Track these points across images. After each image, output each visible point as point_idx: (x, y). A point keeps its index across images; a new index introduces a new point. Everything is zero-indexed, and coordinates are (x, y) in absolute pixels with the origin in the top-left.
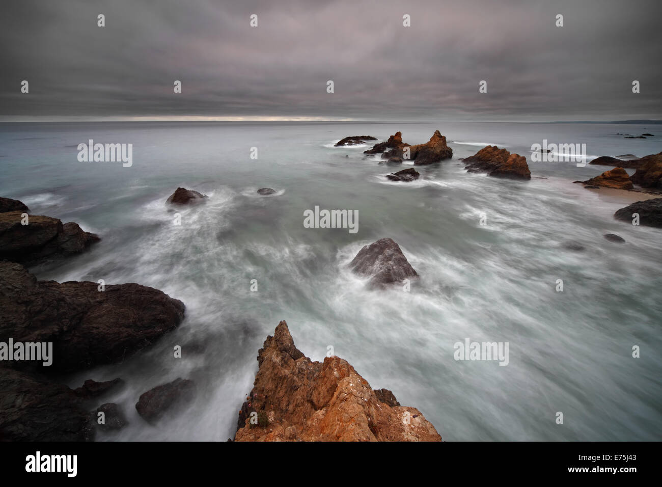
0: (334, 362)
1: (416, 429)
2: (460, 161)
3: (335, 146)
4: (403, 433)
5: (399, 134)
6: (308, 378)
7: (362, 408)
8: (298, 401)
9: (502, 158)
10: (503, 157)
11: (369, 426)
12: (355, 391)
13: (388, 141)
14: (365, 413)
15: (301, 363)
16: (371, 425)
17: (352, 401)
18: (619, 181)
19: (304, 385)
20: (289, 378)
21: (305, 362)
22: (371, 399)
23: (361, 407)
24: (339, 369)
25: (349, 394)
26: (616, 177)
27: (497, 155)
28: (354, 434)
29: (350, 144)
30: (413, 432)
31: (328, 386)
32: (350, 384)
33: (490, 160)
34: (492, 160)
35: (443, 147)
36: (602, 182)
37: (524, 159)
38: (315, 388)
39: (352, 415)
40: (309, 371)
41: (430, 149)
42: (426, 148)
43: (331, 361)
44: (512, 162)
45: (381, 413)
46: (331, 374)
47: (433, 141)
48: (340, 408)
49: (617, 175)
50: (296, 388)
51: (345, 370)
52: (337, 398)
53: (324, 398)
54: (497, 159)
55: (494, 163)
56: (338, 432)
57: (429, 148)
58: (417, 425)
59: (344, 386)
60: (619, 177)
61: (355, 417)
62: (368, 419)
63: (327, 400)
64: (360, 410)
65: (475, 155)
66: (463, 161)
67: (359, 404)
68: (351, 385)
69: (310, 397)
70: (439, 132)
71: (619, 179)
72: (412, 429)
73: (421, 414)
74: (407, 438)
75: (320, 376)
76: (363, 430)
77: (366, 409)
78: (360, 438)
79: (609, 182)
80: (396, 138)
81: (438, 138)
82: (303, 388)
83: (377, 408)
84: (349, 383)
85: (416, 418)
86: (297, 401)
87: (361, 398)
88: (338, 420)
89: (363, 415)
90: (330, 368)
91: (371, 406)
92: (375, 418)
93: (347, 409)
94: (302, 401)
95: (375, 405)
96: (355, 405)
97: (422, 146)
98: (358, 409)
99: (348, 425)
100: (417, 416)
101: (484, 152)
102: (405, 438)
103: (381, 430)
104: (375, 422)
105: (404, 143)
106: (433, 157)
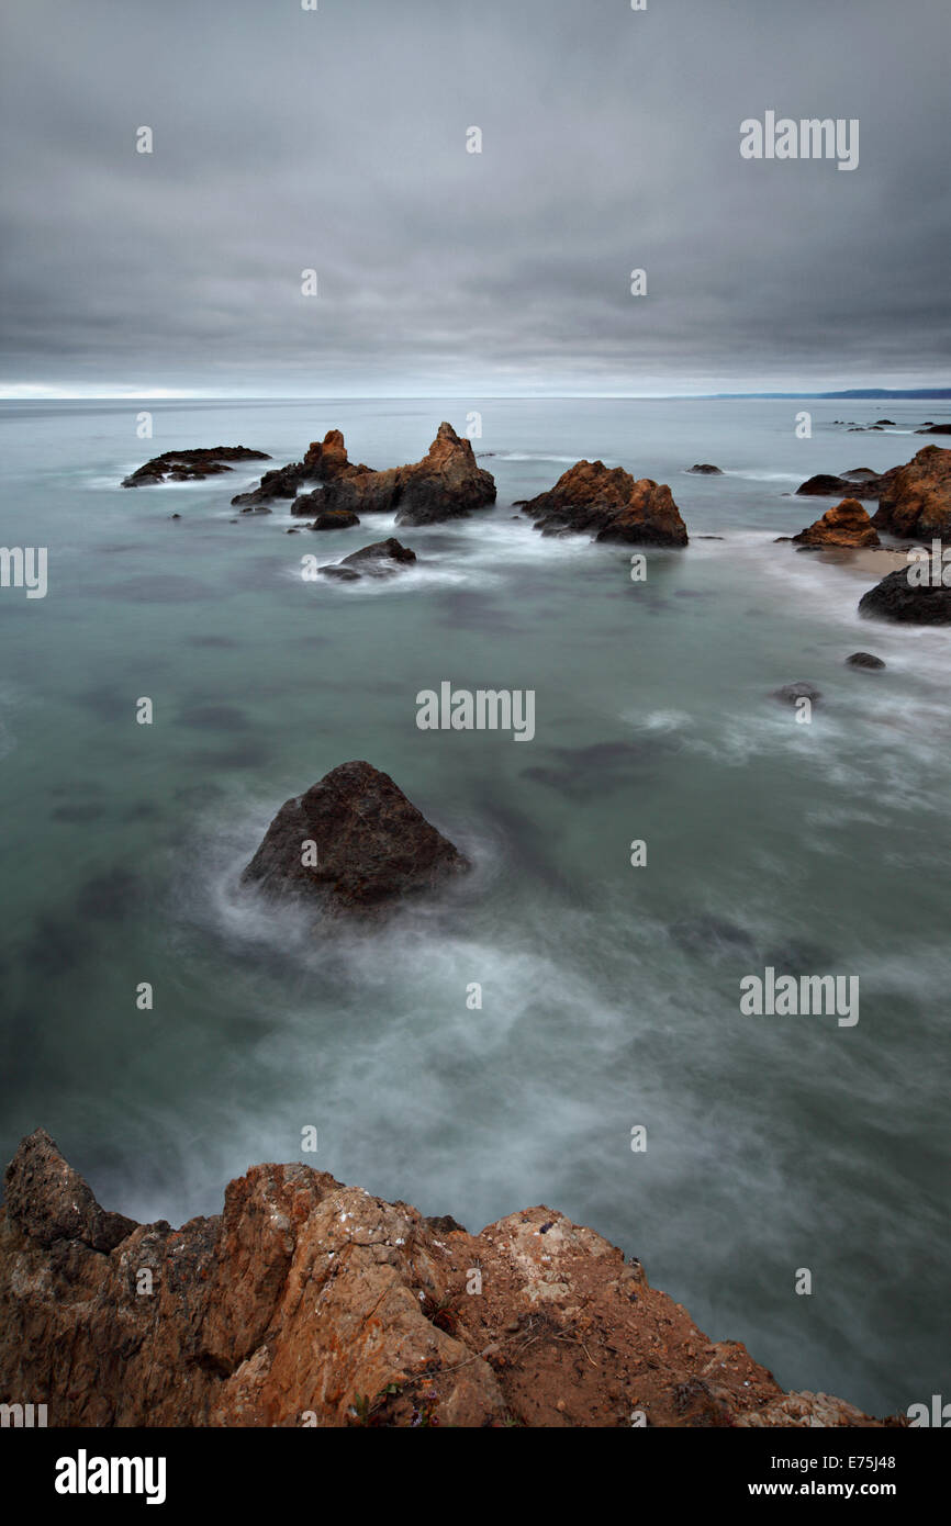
0: (263, 1186)
1: (557, 1260)
2: (519, 508)
3: (127, 484)
4: (524, 1290)
5: (334, 438)
6: (173, 1289)
7: (393, 1271)
8: (152, 1386)
9: (618, 492)
10: (618, 488)
11: (426, 1313)
12: (359, 1229)
13: (306, 461)
14: (406, 1282)
15: (137, 1251)
16: (431, 1310)
17: (356, 1266)
18: (852, 530)
19: (164, 1316)
20: (97, 1325)
21: (150, 1240)
22: (413, 1232)
23: (389, 1267)
24: (285, 1199)
25: (342, 1248)
26: (847, 521)
27: (606, 486)
28: (387, 1363)
29: (182, 475)
30: (549, 1274)
31: (256, 1273)
32: (341, 1216)
33: (591, 501)
34: (597, 500)
35: (469, 470)
36: (825, 535)
37: (666, 491)
38: (210, 1304)
39: (366, 1310)
40: (173, 1262)
41: (432, 478)
42: (423, 477)
43: (252, 1187)
44: (642, 502)
45: (450, 1264)
46: (260, 1228)
47: (438, 454)
48: (320, 1307)
49: (849, 517)
50: (131, 1347)
51: (307, 1195)
52: (305, 1279)
53: (251, 1317)
54: (607, 495)
55: (601, 507)
56: (334, 1385)
57: (429, 475)
58: (555, 1249)
59: (320, 1232)
60: (853, 520)
61: (379, 1310)
62: (416, 1295)
63: (261, 1320)
64: (388, 1281)
65: (554, 489)
66: (524, 510)
67: (382, 1263)
68: (343, 1218)
69: (198, 1344)
70: (449, 426)
71: (854, 526)
72: (547, 1266)
73: (559, 1215)
74: (538, 1299)
75: (220, 1257)
76: (412, 1332)
77: (404, 1270)
78: (408, 1361)
79: (838, 534)
80: (330, 450)
81: (452, 446)
82: (160, 1330)
83: (436, 1254)
84: (335, 1215)
85: (550, 1232)
86: (146, 1386)
87: (384, 1242)
88: (323, 1349)
89: (402, 1290)
90: (253, 1210)
91: (419, 1254)
92: (437, 1285)
93: (346, 1297)
94: (168, 1374)
95: (428, 1246)
96: (369, 1274)
97: (408, 470)
98: (381, 1278)
99: (361, 1346)
100: (551, 1225)
101: (575, 478)
102: (533, 1299)
103: (462, 1312)
104: (441, 1295)
105: (356, 464)
106: (446, 501)
